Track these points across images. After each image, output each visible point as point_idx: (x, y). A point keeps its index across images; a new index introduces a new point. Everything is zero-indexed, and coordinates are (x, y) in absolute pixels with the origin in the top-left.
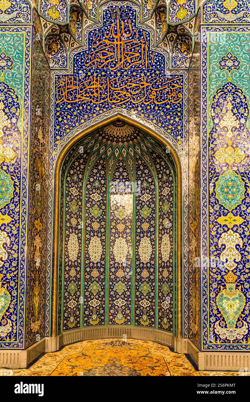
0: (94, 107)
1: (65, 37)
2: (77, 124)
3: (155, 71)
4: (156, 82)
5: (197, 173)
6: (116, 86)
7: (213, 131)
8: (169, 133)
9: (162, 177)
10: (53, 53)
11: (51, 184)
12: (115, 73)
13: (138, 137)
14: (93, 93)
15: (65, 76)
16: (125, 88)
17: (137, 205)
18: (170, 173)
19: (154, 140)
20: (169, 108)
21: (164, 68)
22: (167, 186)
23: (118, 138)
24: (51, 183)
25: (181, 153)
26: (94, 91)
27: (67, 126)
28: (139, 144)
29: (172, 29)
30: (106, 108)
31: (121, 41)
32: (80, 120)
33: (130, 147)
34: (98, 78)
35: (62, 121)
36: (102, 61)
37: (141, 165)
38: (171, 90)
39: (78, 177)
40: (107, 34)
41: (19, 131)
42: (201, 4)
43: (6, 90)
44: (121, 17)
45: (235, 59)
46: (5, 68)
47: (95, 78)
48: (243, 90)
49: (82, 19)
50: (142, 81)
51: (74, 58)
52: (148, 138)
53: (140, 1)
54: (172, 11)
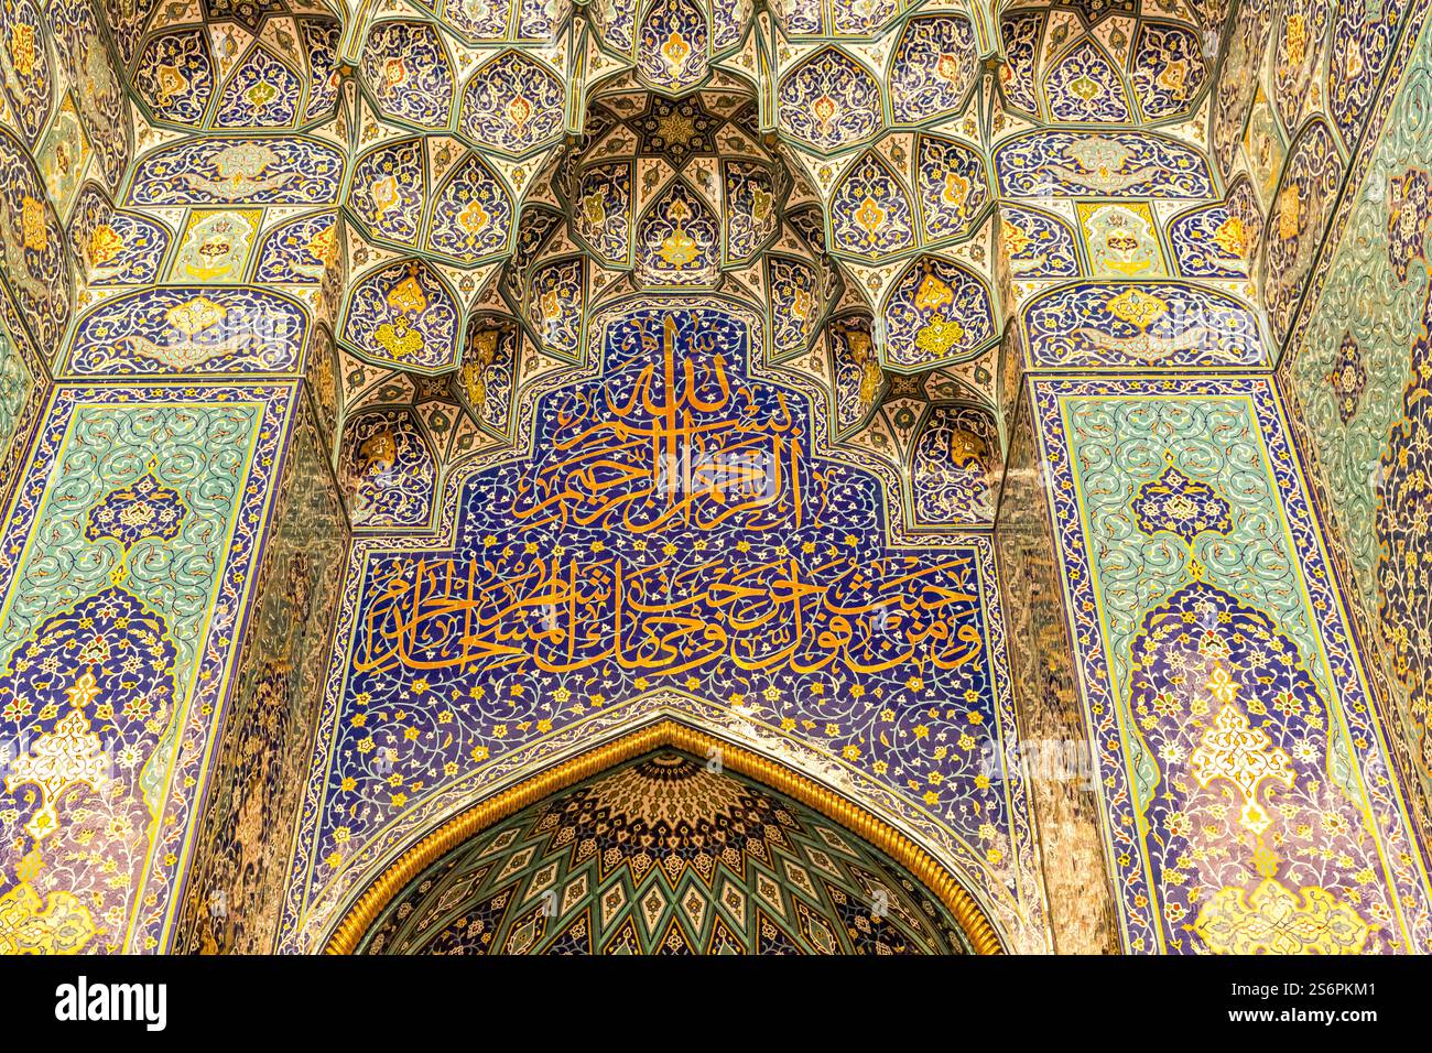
0: (544, 689)
1: (436, 413)
2: (451, 768)
3: (839, 536)
4: (848, 579)
6: (655, 597)
7: (1164, 803)
8: (931, 808)
10: (374, 472)
12: (652, 544)
13: (770, 831)
14: (541, 627)
15: (416, 557)
16: (702, 603)
19: (855, 846)
20: (921, 695)
21: (881, 525)
23: (662, 831)
25: (1008, 910)
26: (550, 618)
27: (396, 780)
28: (775, 862)
29: (904, 386)
30: (606, 694)
31: (679, 424)
32: (467, 750)
33: (724, 877)
34: (573, 565)
35: (373, 753)
36: (592, 500)
38: (925, 613)
40: (622, 404)
41: (143, 808)
42: (1017, 306)
43: (121, 623)
44: (683, 344)
45: (1204, 494)
46: (146, 532)
47: (556, 567)
48: (1274, 615)
49: (516, 357)
50: (778, 577)
51: (467, 491)
52: (823, 833)
53: (761, 295)
54: (896, 326)
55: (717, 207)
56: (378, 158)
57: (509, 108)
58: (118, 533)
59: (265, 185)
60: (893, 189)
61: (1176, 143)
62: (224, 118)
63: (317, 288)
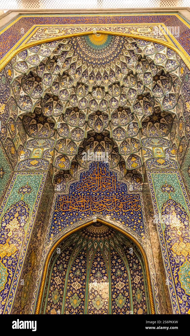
0: (81, 214)
1: (66, 175)
2: (67, 225)
3: (121, 192)
4: (122, 198)
5: (161, 263)
6: (96, 201)
7: (167, 231)
8: (134, 231)
9: (133, 266)
10: (58, 183)
11: (39, 275)
12: (96, 193)
13: (112, 234)
14: (80, 205)
15: (63, 195)
16: (102, 202)
17: (113, 293)
18: (139, 262)
19: (124, 236)
20: (133, 214)
21: (127, 191)
22: (137, 275)
23: (97, 234)
24: (40, 273)
25: (145, 246)
26: (81, 204)
27: (60, 227)
28: (113, 239)
29: (130, 172)
30: (89, 214)
31: (99, 177)
32: (70, 223)
33: (105, 241)
34: (85, 196)
35: (57, 223)
36: (87, 187)
37: (115, 255)
38: (133, 203)
39: (63, 267)
40: (92, 174)
41: (24, 232)
42: (145, 161)
43: (22, 205)
44: (100, 166)
45: (171, 187)
46: (26, 192)
47: (82, 197)
48: (181, 204)
49: (77, 167)
50: (113, 198)
51: (70, 186)
52: (119, 234)
53: (110, 159)
54: (128, 164)
55: (105, 147)
56: (59, 141)
57: (77, 135)
58: (22, 192)
59: (44, 145)
60: (128, 145)
61: (165, 139)
62: (39, 136)
63: (51, 159)
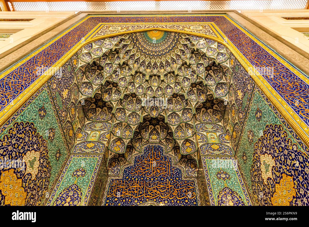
0: (134, 200)
1: (121, 159)
3: (176, 178)
4: (177, 185)
6: (150, 186)
10: (112, 167)
12: (150, 178)
14: (134, 191)
15: (117, 180)
16: (156, 188)
20: (188, 202)
21: (181, 176)
26: (135, 189)
29: (184, 157)
30: (142, 201)
31: (154, 161)
34: (139, 181)
36: (142, 172)
38: (188, 190)
40: (146, 158)
42: (199, 146)
43: (75, 189)
44: (155, 150)
45: (226, 174)
46: (80, 176)
47: (136, 182)
48: (238, 192)
49: (132, 151)
50: (167, 184)
51: (125, 170)
53: (165, 144)
54: (183, 148)
55: (159, 132)
56: (116, 125)
57: (133, 119)
58: (76, 176)
59: (101, 128)
60: (182, 130)
61: (219, 125)
62: (97, 120)
63: (107, 142)
